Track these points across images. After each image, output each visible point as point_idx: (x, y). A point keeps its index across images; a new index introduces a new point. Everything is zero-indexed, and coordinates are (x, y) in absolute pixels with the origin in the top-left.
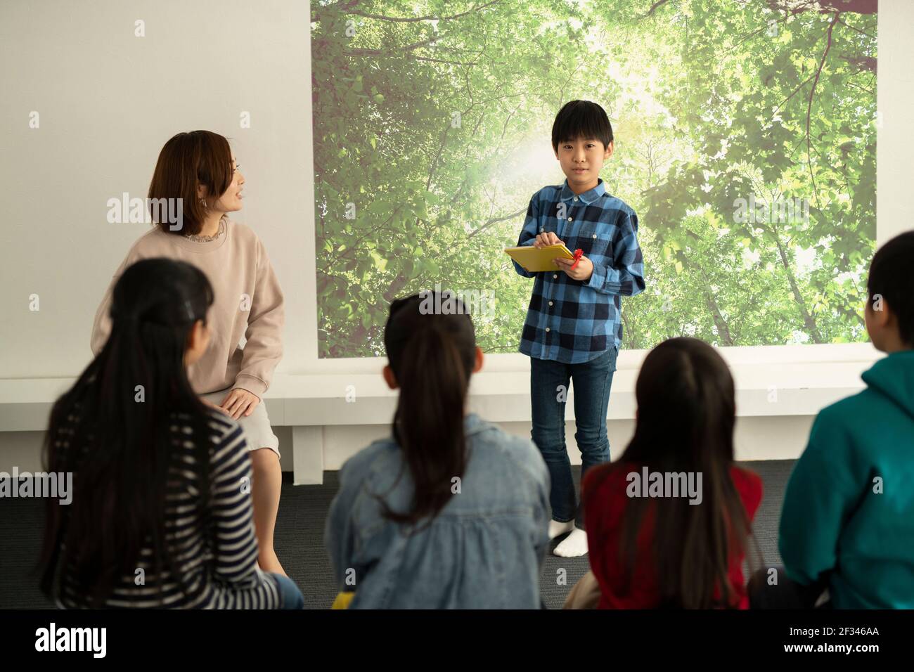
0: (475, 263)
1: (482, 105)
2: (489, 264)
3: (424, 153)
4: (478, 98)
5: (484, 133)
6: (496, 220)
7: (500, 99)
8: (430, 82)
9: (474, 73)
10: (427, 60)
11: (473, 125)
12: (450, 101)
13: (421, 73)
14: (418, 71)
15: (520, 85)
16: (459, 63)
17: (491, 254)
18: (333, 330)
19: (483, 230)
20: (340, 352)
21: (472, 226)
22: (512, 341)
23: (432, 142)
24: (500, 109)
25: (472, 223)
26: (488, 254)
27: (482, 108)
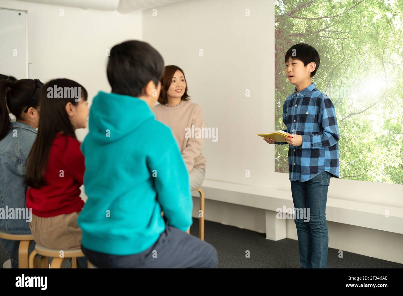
0: (342, 134)
1: (349, 59)
2: (348, 135)
3: (323, 81)
4: (347, 55)
5: (349, 72)
6: (352, 114)
7: (357, 56)
8: (326, 48)
9: (346, 43)
10: (325, 37)
11: (345, 69)
12: (335, 57)
13: (322, 44)
14: (321, 43)
15: (365, 48)
16: (339, 38)
17: (349, 130)
18: (281, 159)
19: (347, 119)
20: (284, 170)
21: (342, 116)
22: (354, 174)
23: (326, 76)
24: (356, 61)
25: (342, 115)
26: (348, 130)
27: (349, 60)
